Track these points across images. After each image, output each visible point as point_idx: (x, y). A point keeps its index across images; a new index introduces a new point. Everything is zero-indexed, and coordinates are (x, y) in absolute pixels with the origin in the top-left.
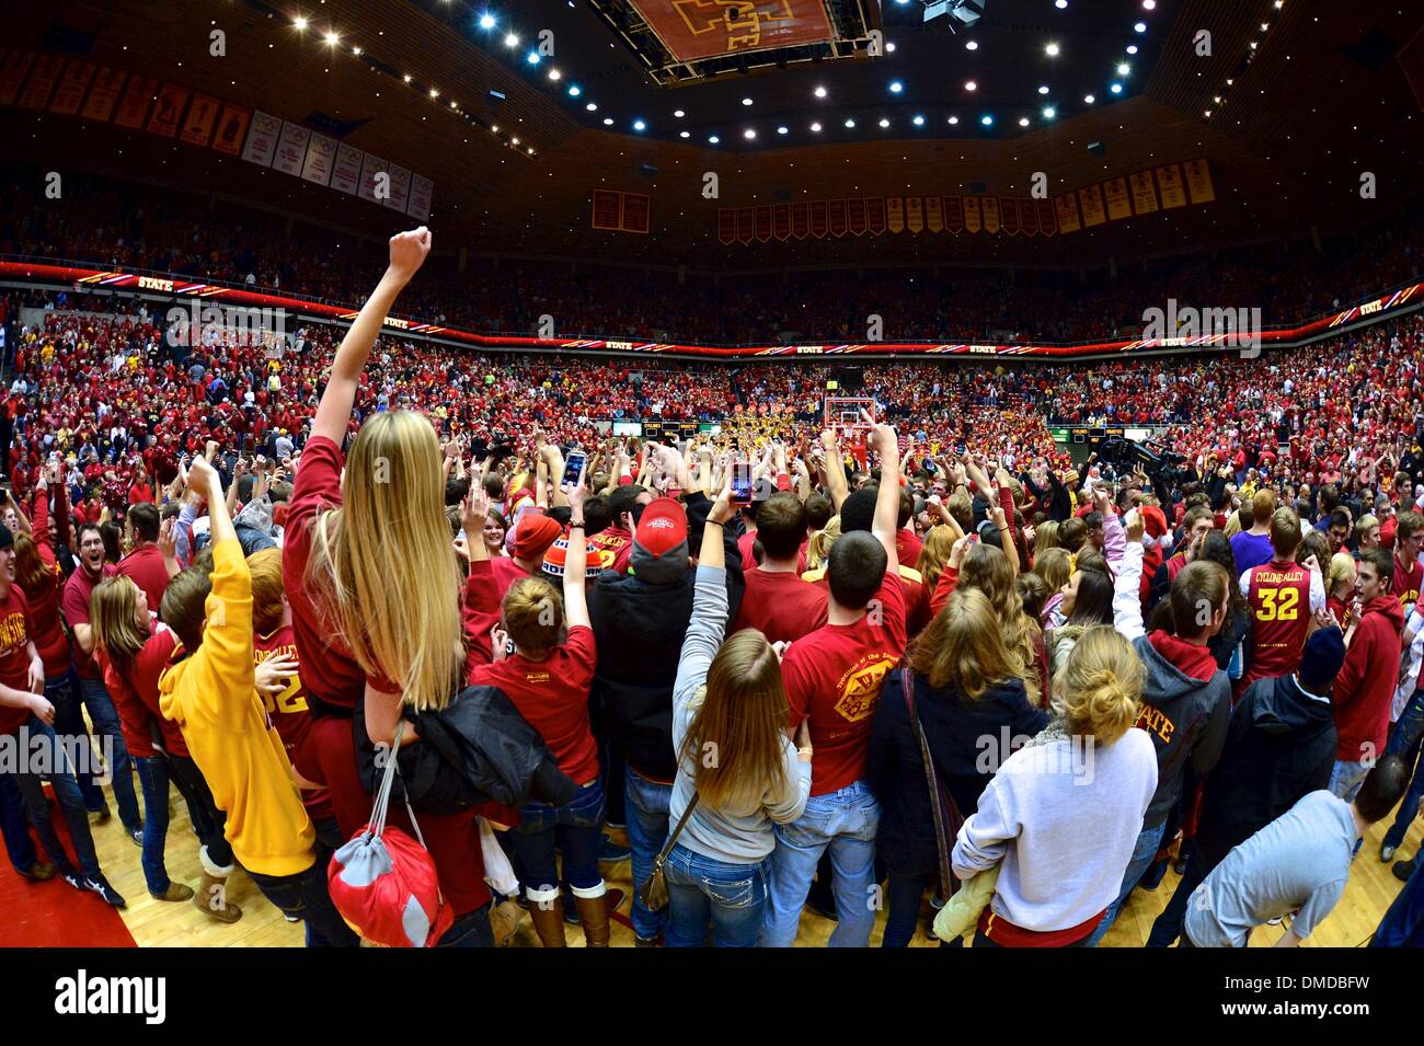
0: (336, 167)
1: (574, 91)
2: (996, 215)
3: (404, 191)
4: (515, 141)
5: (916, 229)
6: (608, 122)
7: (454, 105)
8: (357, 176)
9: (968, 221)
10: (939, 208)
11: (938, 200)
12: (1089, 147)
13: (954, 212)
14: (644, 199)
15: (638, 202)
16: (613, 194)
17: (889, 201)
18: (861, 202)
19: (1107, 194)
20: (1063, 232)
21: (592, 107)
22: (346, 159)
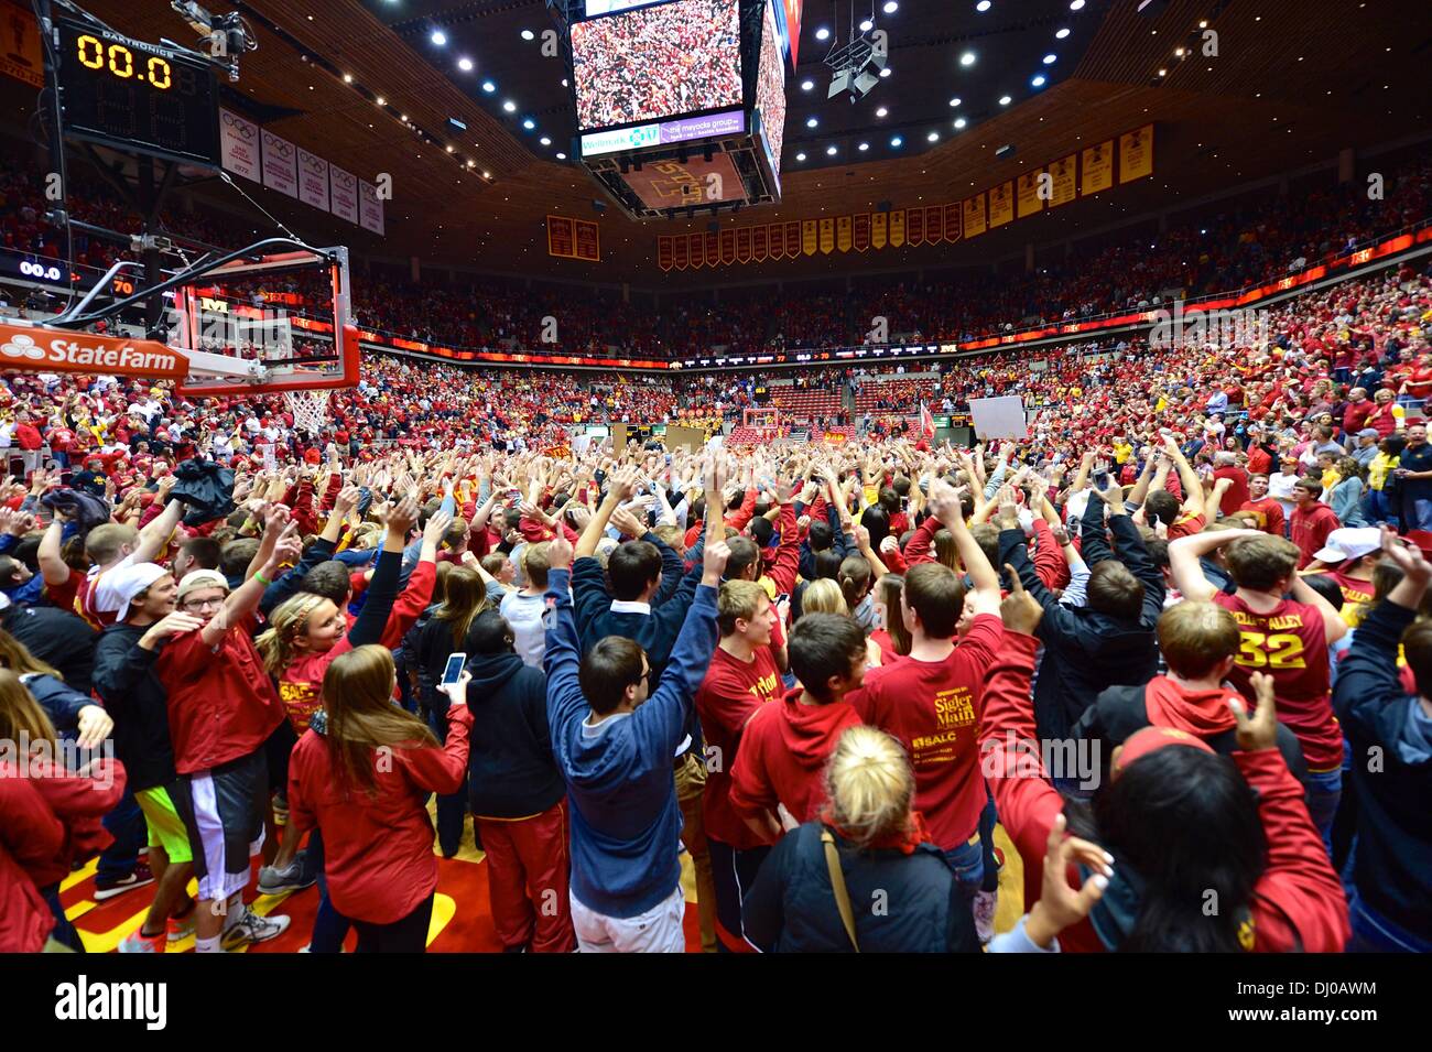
0: (265, 161)
1: (529, 125)
2: (902, 228)
3: (352, 198)
4: (471, 164)
5: (827, 250)
6: (561, 156)
7: (404, 118)
8: (294, 173)
9: (874, 238)
10: (848, 227)
11: (849, 219)
12: (998, 152)
13: (862, 231)
14: (593, 227)
15: (589, 229)
16: (566, 222)
17: (805, 224)
18: (780, 227)
19: (1020, 190)
20: (967, 236)
21: (546, 141)
22: (274, 150)
